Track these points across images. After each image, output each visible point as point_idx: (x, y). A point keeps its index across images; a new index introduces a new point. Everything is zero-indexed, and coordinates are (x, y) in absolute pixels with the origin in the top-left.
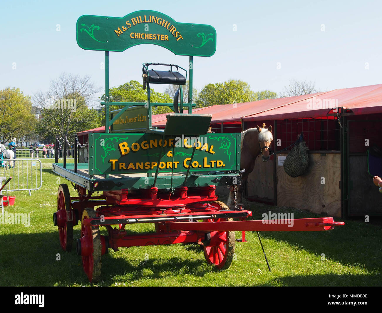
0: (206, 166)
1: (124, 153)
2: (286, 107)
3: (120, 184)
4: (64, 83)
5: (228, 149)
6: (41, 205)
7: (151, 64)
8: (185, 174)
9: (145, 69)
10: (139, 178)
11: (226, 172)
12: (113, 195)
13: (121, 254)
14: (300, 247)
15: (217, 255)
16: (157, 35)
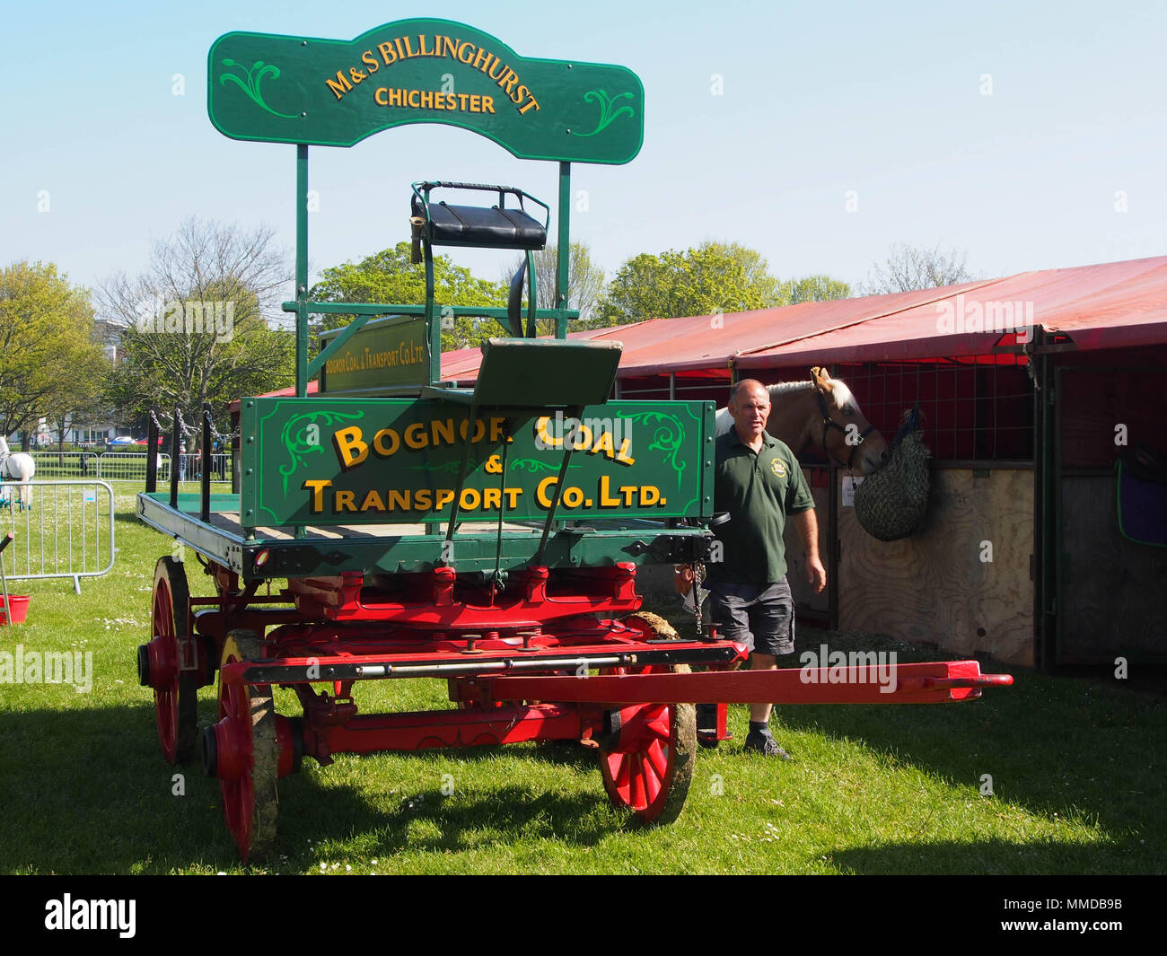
0: (606, 501)
1: (352, 460)
2: (868, 324)
3: (337, 556)
4: (193, 247)
5: (675, 453)
6: (108, 622)
7: (439, 184)
8: (541, 528)
9: (418, 200)
10: (396, 539)
11: (672, 523)
12: (317, 591)
13: (346, 776)
14: (900, 758)
15: (640, 779)
16: (459, 96)
